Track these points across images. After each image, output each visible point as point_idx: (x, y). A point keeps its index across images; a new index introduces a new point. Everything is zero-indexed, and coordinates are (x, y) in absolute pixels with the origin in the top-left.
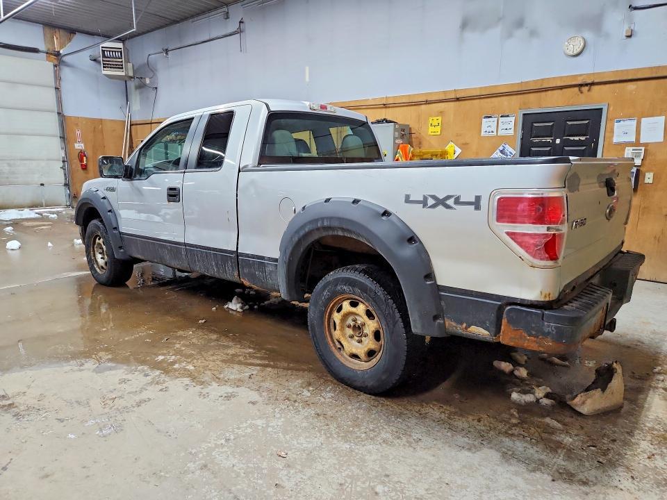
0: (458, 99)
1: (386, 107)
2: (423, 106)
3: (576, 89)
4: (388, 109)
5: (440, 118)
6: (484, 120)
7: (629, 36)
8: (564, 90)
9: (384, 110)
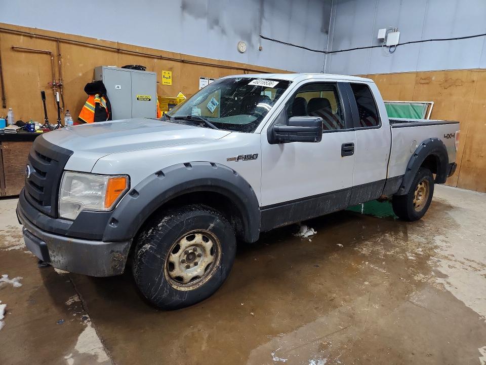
0: (183, 61)
1: (118, 52)
2: (156, 60)
3: (243, 71)
4: (120, 55)
5: (171, 73)
6: (201, 80)
7: (260, 50)
8: (239, 70)
9: (116, 54)
